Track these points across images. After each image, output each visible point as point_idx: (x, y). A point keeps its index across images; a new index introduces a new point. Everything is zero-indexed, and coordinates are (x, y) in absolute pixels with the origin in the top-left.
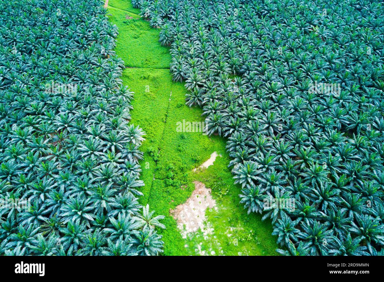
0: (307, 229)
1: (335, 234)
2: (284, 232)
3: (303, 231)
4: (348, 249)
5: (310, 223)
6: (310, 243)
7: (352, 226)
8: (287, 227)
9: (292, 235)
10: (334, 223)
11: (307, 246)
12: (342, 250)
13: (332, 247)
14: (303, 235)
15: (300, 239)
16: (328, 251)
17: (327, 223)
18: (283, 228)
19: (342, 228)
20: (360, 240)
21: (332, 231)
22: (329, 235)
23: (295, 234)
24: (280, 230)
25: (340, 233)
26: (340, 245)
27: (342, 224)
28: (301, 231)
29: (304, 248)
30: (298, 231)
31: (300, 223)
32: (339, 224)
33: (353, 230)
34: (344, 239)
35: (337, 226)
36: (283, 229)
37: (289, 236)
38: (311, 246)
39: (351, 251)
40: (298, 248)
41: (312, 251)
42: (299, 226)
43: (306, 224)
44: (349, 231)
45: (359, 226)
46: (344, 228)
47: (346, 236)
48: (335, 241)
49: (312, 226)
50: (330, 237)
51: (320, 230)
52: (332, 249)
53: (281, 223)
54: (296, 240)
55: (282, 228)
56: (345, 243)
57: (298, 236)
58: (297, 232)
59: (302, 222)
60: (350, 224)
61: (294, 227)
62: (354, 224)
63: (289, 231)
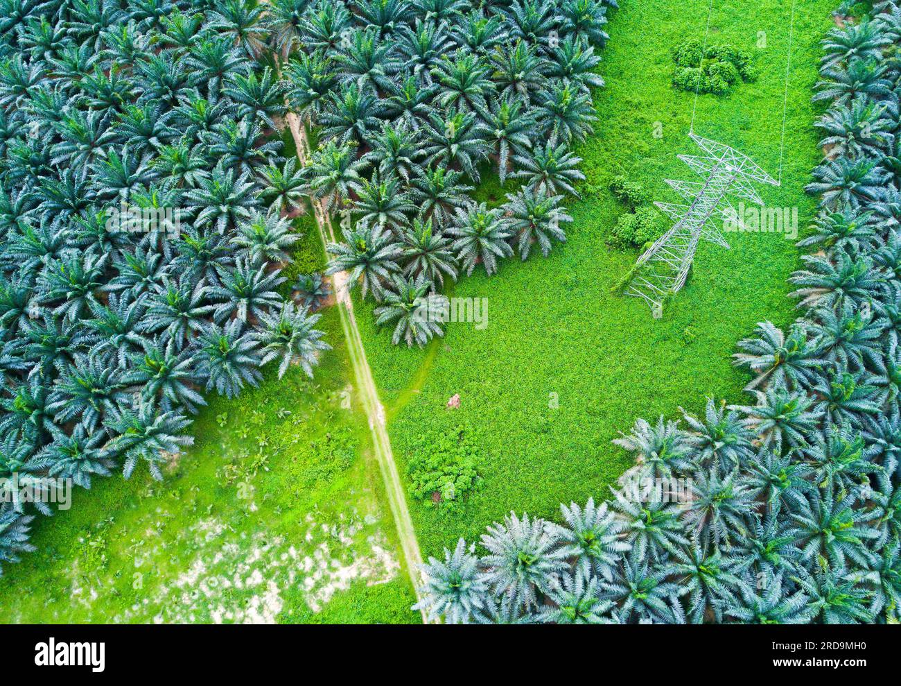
0: (73, 409)
1: (83, 350)
2: (82, 461)
3: (78, 418)
4: (116, 328)
5: (58, 400)
6: (107, 402)
7: (63, 314)
8: (70, 452)
9: (90, 442)
10: (59, 350)
11: (114, 411)
12: (120, 342)
13: (112, 360)
14: (89, 417)
15: (99, 426)
16: (121, 370)
17: (59, 364)
18: (72, 462)
19: (70, 334)
20: (95, 303)
21: (75, 356)
22: (87, 362)
23: (86, 435)
24: (76, 470)
25: (82, 339)
26: (107, 343)
27: (59, 332)
28: (80, 421)
29: (118, 417)
30: (78, 429)
31: (58, 424)
32: (59, 339)
33: (73, 312)
34: (95, 334)
35: (66, 343)
36: (75, 463)
37: (91, 448)
38: (114, 402)
39: (121, 324)
40: (118, 429)
41: (126, 401)
42: (66, 427)
43: (60, 409)
44: (76, 320)
45: (64, 300)
46: (68, 330)
47: (90, 329)
48: (100, 352)
49: (65, 396)
50: (91, 362)
51: (75, 381)
52: (117, 360)
53: (60, 468)
54: (100, 433)
55: (72, 466)
56: (104, 333)
57: (92, 429)
58: (81, 431)
59: (57, 418)
60: (60, 318)
61: (69, 436)
62: (59, 310)
63: (81, 450)
